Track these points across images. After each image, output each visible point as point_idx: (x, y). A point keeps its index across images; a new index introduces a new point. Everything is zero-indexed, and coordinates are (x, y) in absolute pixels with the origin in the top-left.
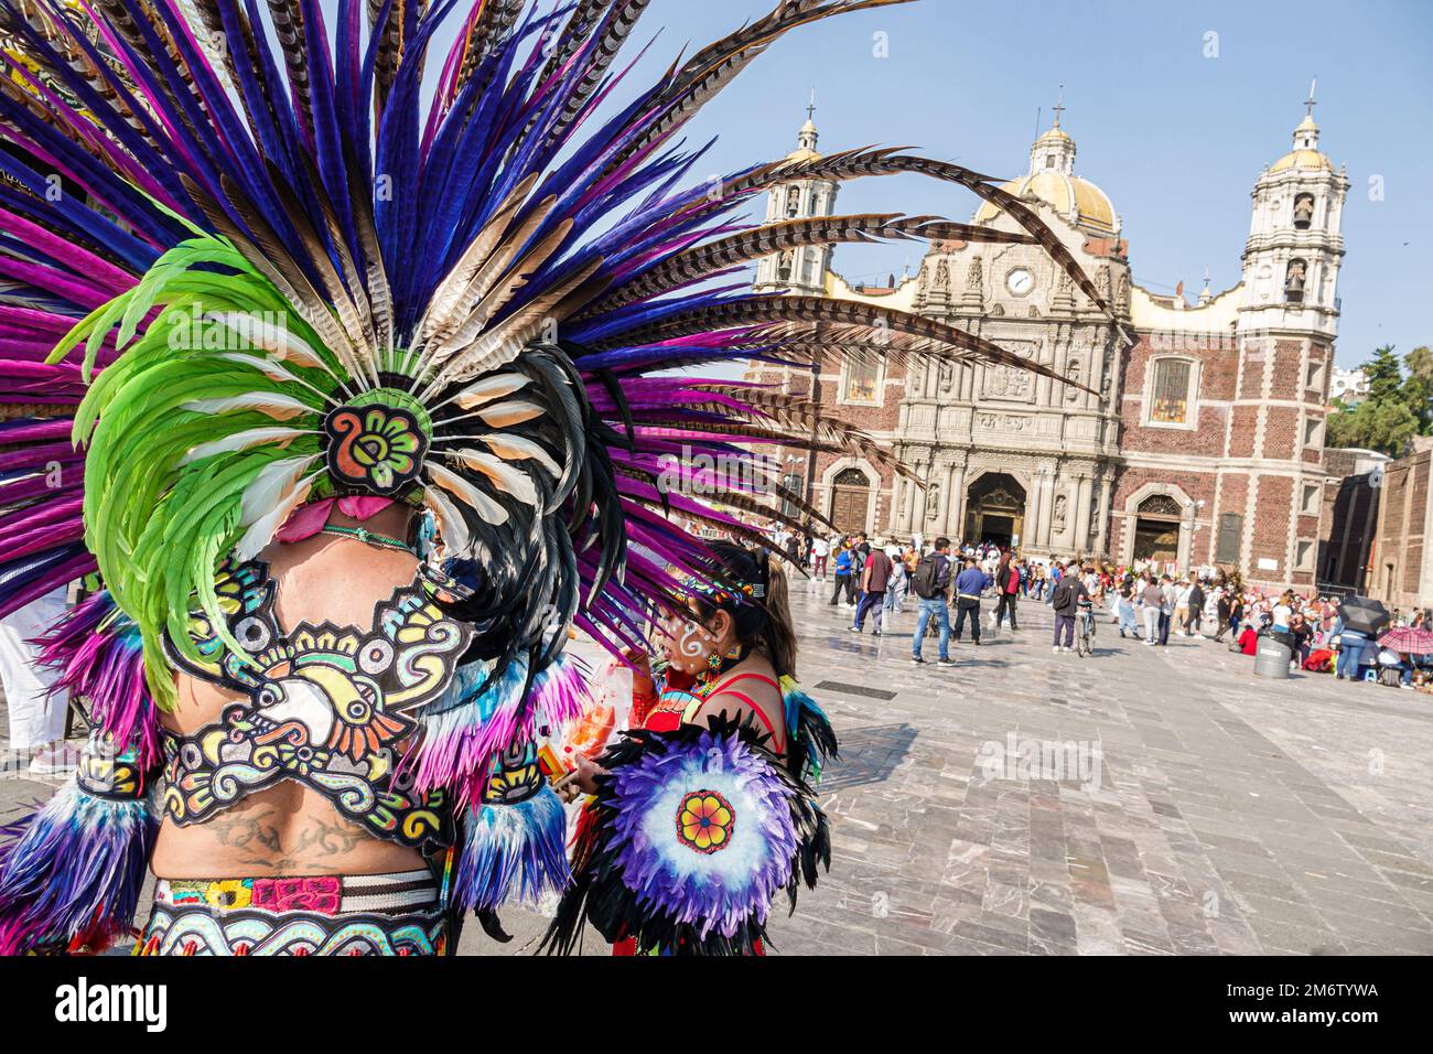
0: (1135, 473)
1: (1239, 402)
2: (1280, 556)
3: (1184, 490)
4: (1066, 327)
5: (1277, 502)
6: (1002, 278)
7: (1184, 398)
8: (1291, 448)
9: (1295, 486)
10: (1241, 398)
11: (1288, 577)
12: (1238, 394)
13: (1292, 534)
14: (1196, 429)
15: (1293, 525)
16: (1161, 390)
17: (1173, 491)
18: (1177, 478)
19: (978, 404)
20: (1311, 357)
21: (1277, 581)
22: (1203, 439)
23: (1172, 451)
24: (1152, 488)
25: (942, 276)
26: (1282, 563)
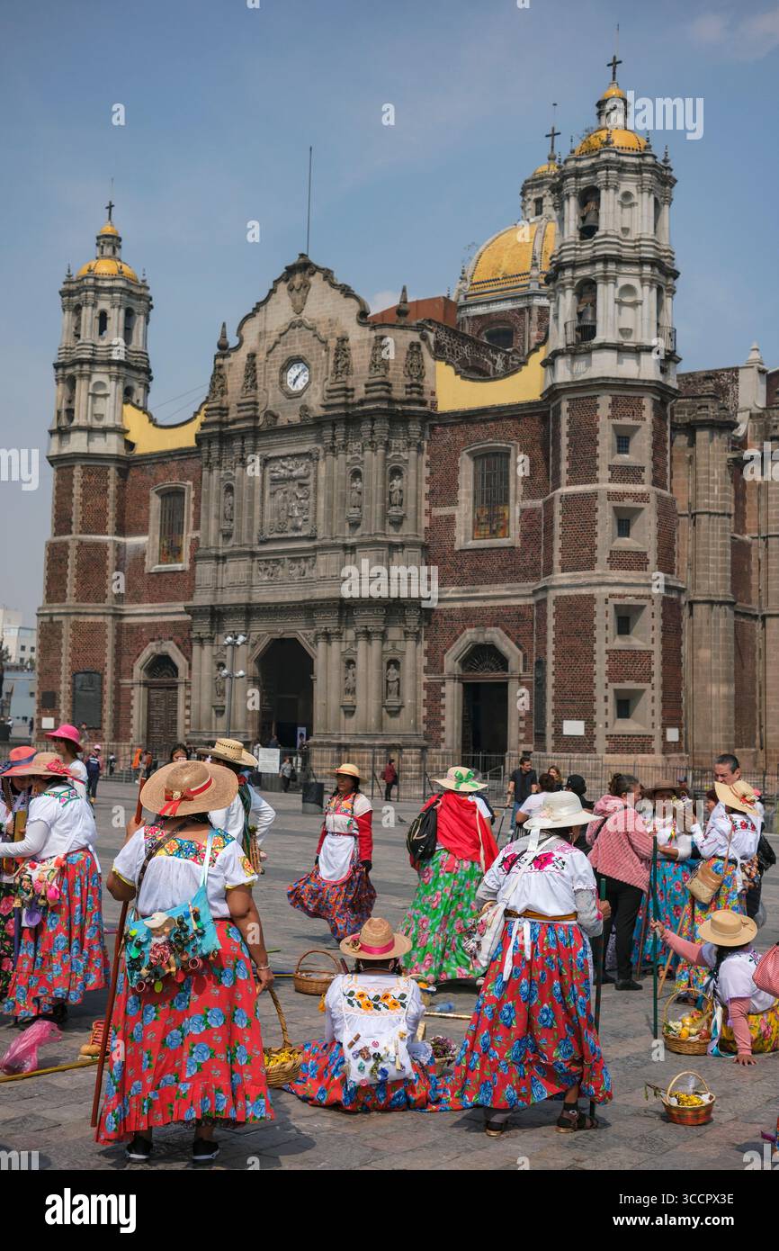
0: (451, 618)
1: (565, 490)
2: (587, 715)
3: (507, 633)
4: (340, 430)
5: (578, 634)
6: (275, 376)
7: (506, 501)
8: (592, 552)
9: (599, 608)
10: (569, 484)
11: (601, 743)
12: (565, 477)
13: (600, 679)
14: (518, 544)
15: (601, 666)
16: (479, 496)
17: (495, 635)
18: (500, 618)
19: (259, 549)
20: (613, 417)
21: (588, 751)
22: (528, 556)
23: (494, 580)
24: (470, 635)
25: (218, 384)
26: (590, 725)
